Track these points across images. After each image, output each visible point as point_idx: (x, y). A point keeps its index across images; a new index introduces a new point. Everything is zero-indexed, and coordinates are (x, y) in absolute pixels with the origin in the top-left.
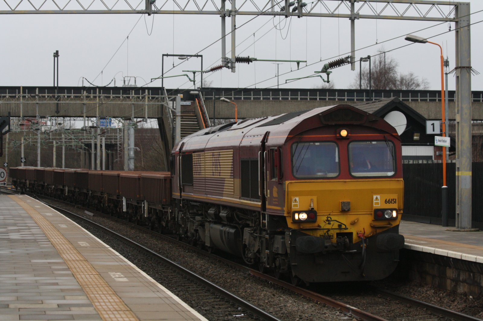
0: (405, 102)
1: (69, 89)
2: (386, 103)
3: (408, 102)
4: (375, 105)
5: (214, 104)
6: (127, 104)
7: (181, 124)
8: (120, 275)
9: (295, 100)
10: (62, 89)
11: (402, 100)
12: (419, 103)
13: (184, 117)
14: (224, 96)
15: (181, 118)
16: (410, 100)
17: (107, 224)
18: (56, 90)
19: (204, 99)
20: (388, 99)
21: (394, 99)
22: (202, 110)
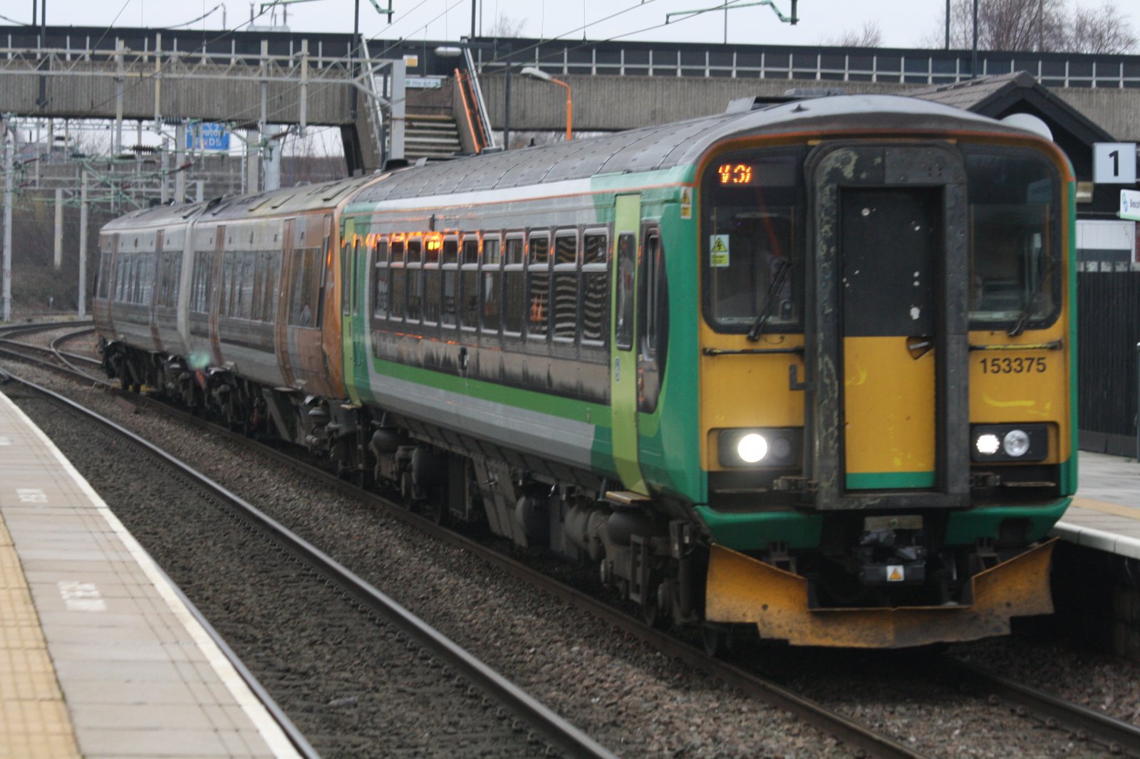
0: (1052, 90)
1: (78, 35)
2: (994, 91)
3: (1060, 89)
4: (961, 94)
5: (508, 87)
6: (249, 81)
7: (407, 143)
8: (91, 591)
9: (751, 79)
10: (57, 35)
11: (1043, 81)
12: (1119, 92)
13: (415, 124)
14: (540, 61)
15: (407, 127)
16: (1094, 84)
17: (169, 438)
18: (39, 38)
19: (480, 70)
20: (1001, 77)
21: (1018, 78)
22: (472, 104)
